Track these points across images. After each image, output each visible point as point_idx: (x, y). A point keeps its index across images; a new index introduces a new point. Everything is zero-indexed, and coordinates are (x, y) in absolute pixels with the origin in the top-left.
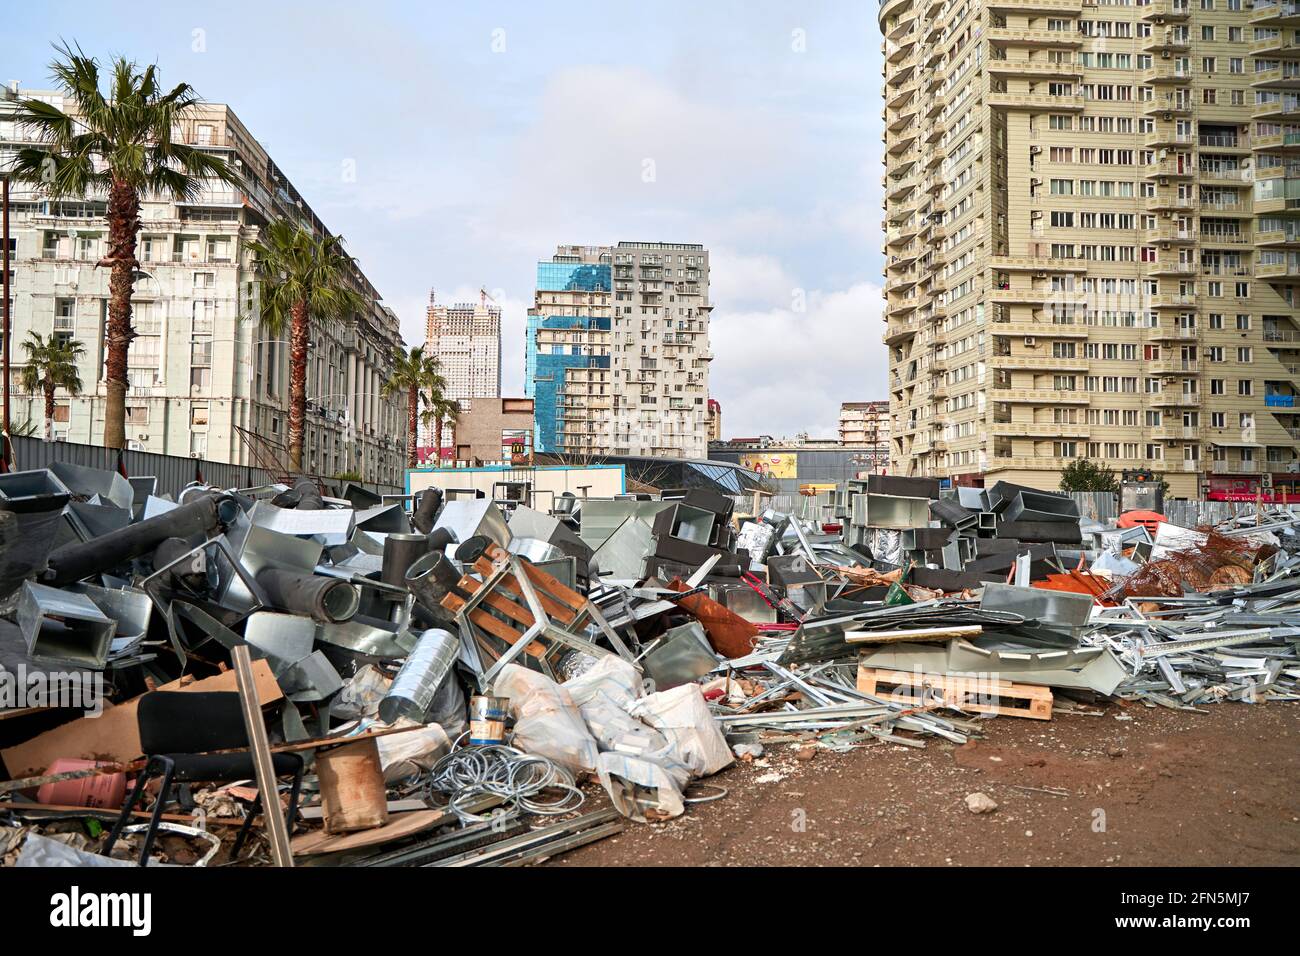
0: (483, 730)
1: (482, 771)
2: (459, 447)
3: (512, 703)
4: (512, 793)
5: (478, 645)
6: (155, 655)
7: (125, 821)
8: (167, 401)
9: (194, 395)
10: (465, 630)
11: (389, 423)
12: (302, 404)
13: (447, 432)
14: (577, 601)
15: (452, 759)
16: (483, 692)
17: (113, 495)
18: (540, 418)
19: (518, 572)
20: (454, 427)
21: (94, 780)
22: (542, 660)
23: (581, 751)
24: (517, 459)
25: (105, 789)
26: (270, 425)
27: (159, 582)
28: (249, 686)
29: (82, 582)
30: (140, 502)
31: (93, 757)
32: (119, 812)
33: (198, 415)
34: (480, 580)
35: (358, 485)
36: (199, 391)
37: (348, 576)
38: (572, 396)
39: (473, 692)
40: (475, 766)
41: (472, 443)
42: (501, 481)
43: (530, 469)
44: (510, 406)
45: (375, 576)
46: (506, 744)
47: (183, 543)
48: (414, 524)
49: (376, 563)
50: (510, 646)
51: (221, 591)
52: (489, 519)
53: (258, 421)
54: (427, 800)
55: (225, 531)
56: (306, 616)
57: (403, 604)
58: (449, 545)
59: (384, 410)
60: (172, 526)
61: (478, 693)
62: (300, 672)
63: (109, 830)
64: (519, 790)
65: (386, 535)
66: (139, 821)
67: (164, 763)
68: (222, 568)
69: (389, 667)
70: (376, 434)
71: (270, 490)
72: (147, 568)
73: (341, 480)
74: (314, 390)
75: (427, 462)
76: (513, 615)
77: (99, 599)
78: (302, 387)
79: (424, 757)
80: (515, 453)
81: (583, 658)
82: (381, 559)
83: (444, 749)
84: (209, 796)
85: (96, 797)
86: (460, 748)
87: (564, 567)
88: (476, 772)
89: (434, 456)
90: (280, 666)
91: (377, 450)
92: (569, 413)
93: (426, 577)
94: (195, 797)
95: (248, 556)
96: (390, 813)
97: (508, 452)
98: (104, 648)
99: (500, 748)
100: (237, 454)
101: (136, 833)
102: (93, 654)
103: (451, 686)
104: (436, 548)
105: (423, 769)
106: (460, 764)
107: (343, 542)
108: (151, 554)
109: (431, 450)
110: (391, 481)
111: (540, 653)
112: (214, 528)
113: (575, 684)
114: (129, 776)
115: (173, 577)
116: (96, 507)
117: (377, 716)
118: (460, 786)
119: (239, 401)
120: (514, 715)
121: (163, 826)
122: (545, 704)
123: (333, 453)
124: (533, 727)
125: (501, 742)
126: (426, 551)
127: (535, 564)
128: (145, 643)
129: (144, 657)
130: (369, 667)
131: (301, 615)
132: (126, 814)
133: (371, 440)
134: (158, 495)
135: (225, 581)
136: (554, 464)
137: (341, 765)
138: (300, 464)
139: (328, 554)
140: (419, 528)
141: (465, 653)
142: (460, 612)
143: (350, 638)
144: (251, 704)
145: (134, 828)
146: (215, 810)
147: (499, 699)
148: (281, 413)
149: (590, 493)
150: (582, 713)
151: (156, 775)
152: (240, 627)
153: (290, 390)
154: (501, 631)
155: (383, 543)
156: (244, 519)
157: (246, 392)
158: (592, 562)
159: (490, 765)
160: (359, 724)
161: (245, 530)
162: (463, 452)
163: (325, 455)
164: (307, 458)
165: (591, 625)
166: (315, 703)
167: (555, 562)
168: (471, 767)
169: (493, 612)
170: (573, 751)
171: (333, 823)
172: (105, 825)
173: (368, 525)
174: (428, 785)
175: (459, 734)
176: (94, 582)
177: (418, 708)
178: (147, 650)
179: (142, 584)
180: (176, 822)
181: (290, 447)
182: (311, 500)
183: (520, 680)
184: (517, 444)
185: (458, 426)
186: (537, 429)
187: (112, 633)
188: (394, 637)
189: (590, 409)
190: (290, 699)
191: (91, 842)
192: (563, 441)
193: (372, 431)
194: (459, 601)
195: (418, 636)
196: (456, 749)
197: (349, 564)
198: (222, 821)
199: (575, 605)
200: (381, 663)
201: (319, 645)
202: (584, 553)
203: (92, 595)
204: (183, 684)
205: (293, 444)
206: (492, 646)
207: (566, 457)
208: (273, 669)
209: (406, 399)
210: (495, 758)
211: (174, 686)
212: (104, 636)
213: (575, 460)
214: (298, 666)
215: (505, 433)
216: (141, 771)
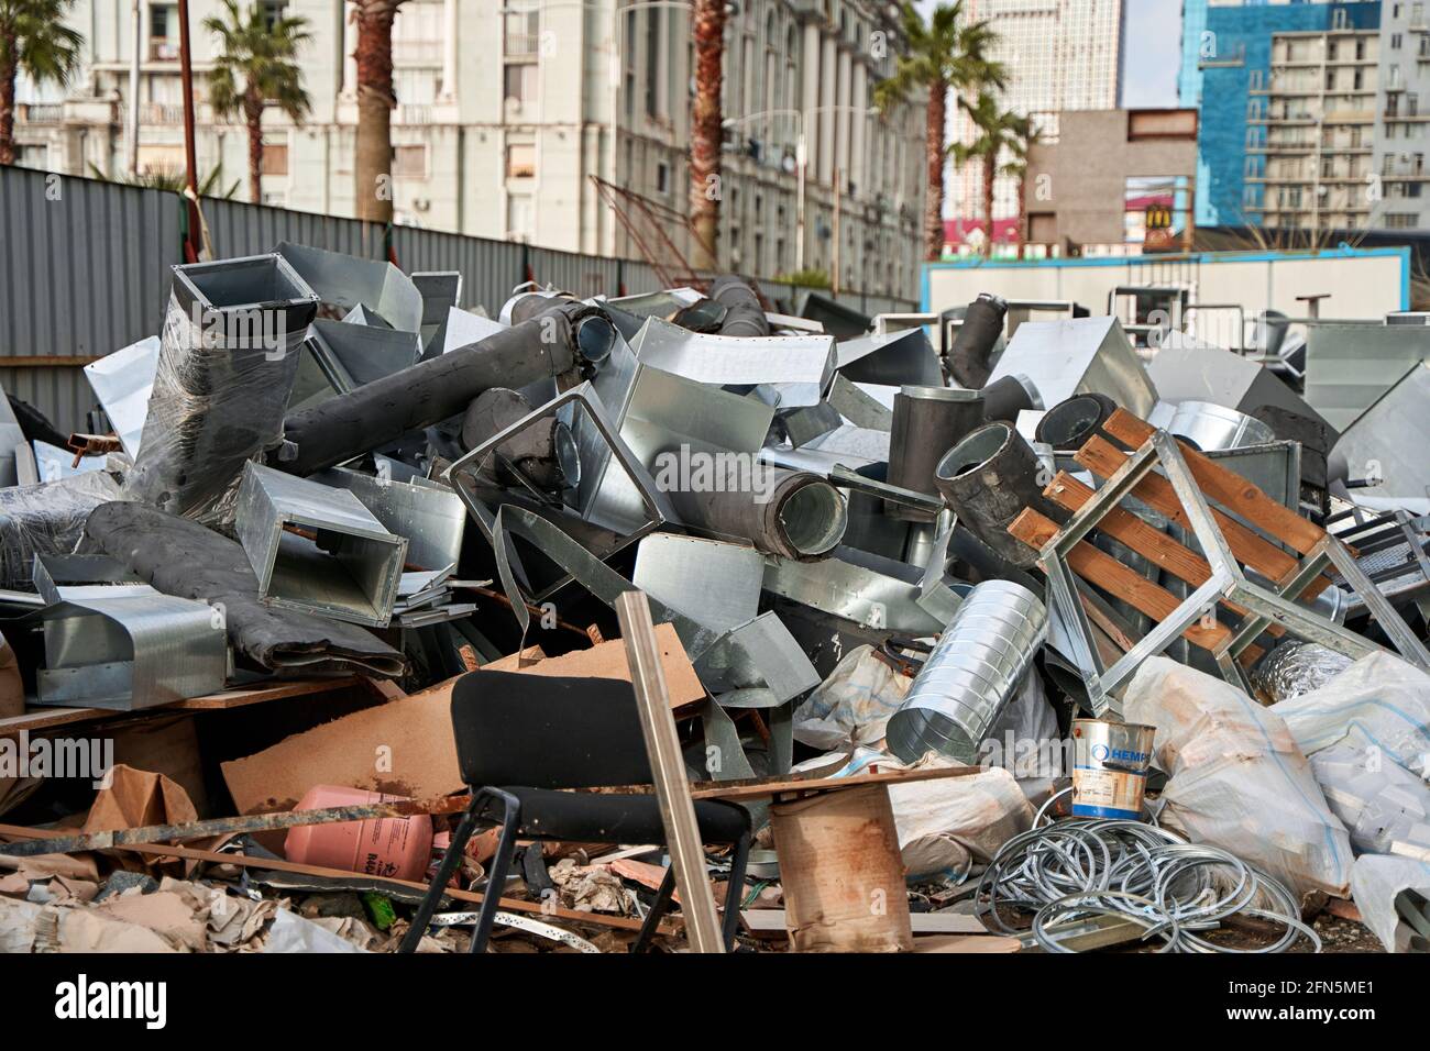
0: (1100, 788)
1: (1098, 871)
2: (1032, 216)
3: (1160, 741)
4: (1164, 919)
5: (1087, 621)
6: (473, 607)
7: (434, 905)
8: (461, 131)
9: (512, 119)
10: (1059, 586)
11: (885, 169)
12: (715, 131)
13: (1006, 187)
14: (1304, 535)
15: (1034, 841)
16: (1098, 713)
17: (385, 308)
18: (1211, 151)
19: (1174, 469)
20: (1022, 173)
21: (378, 827)
22: (1221, 655)
23: (1312, 849)
24: (1157, 239)
25: (398, 843)
26: (653, 178)
27: (476, 472)
28: (651, 669)
29: (340, 467)
30: (436, 320)
31: (373, 785)
32: (425, 887)
33: (520, 159)
34: (1091, 485)
35: (825, 295)
36: (519, 111)
37: (824, 470)
38: (1287, 98)
39: (1076, 711)
40: (1084, 859)
41: (1059, 208)
42: (1124, 284)
43: (1188, 261)
44: (1144, 126)
45: (876, 471)
46: (1148, 820)
47: (516, 399)
48: (948, 371)
49: (875, 445)
50: (1153, 624)
51: (584, 492)
52: (1107, 360)
53: (629, 167)
54: (985, 916)
55: (589, 374)
56: (747, 544)
57: (931, 529)
58: (1023, 413)
59: (875, 141)
60: (495, 366)
61: (1087, 714)
62: (736, 653)
63: (408, 918)
64: (1178, 915)
65: (898, 390)
66: (458, 906)
67: (502, 801)
68: (585, 447)
69: (906, 652)
70: (859, 193)
71: (666, 300)
72: (454, 444)
73: (794, 287)
74: (736, 106)
75: (964, 251)
76: (1161, 560)
77: (373, 500)
78: (716, 97)
79: (979, 832)
80: (1153, 227)
81: (1315, 658)
82: (885, 438)
83: (1019, 821)
84: (577, 873)
85: (383, 857)
86: (1050, 822)
87: (1274, 464)
88: (1086, 871)
89: (977, 237)
90: (698, 639)
91: (860, 226)
92: (1277, 137)
93: (978, 477)
94: (553, 871)
95: (634, 425)
96: (916, 934)
97: (1136, 224)
98: (387, 590)
99: (1134, 826)
100: (591, 236)
101: (452, 927)
102: (369, 601)
103: (1031, 698)
104: (996, 418)
105: (976, 857)
106: (1052, 853)
107: (814, 401)
108: (457, 418)
109: (970, 226)
110: (889, 290)
111: (1219, 642)
112: (569, 372)
113: (1297, 709)
114: (436, 823)
115: (499, 462)
116: (360, 327)
117: (884, 746)
118: (1054, 894)
119: (593, 130)
120: (1164, 762)
121: (501, 918)
122: (1233, 745)
123: (773, 233)
124: (1204, 789)
125: (1137, 816)
126: (977, 423)
127: (1209, 454)
128: (456, 583)
129: (457, 610)
130: (867, 649)
131: (737, 542)
132: (437, 893)
133: (848, 206)
134: (465, 306)
135: (593, 471)
136: (1244, 248)
137: (821, 832)
138: (713, 252)
139: (784, 425)
140: (958, 379)
141: (1059, 629)
142: (1048, 550)
143: (829, 590)
144: (654, 703)
145: (451, 918)
146: (589, 898)
147: (1133, 728)
148: (674, 153)
149: (1327, 311)
150: (1314, 769)
151: (489, 823)
152: (624, 561)
153: (690, 105)
154: (1135, 591)
155: (890, 406)
156: (624, 354)
157: (608, 111)
158: (1333, 457)
159: (1113, 860)
160: (850, 758)
161: (627, 376)
162: (1040, 228)
163: (758, 238)
164: (724, 243)
165: (1333, 588)
166: (764, 712)
167: (1254, 452)
168: (1075, 860)
169: (1118, 553)
170: (1295, 845)
171: (808, 942)
172: (402, 910)
173: (859, 370)
174: (986, 889)
175: (1048, 795)
176: (361, 469)
177: (964, 735)
178: (460, 596)
179: (447, 473)
180: (522, 913)
181: (694, 220)
182: (747, 318)
183: (1177, 693)
184: (1156, 209)
185: (1029, 172)
186: (1203, 174)
187: (400, 562)
188: (916, 594)
189: (1327, 127)
190: (721, 703)
191: (378, 936)
192: (1260, 200)
193: (851, 187)
194: (1046, 525)
195: (964, 593)
196: (1042, 822)
197: (825, 447)
198: (602, 919)
199: (1298, 544)
200: (889, 643)
201: (769, 601)
202: (1318, 436)
203: (362, 491)
204: (524, 663)
205: (700, 215)
206: (1114, 622)
207: (1270, 237)
208: (687, 641)
209: (920, 121)
210: (1122, 846)
211: (509, 664)
212: (384, 568)
213: (1288, 239)
214: (731, 639)
215: (1132, 183)
216: (461, 815)
